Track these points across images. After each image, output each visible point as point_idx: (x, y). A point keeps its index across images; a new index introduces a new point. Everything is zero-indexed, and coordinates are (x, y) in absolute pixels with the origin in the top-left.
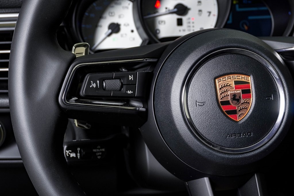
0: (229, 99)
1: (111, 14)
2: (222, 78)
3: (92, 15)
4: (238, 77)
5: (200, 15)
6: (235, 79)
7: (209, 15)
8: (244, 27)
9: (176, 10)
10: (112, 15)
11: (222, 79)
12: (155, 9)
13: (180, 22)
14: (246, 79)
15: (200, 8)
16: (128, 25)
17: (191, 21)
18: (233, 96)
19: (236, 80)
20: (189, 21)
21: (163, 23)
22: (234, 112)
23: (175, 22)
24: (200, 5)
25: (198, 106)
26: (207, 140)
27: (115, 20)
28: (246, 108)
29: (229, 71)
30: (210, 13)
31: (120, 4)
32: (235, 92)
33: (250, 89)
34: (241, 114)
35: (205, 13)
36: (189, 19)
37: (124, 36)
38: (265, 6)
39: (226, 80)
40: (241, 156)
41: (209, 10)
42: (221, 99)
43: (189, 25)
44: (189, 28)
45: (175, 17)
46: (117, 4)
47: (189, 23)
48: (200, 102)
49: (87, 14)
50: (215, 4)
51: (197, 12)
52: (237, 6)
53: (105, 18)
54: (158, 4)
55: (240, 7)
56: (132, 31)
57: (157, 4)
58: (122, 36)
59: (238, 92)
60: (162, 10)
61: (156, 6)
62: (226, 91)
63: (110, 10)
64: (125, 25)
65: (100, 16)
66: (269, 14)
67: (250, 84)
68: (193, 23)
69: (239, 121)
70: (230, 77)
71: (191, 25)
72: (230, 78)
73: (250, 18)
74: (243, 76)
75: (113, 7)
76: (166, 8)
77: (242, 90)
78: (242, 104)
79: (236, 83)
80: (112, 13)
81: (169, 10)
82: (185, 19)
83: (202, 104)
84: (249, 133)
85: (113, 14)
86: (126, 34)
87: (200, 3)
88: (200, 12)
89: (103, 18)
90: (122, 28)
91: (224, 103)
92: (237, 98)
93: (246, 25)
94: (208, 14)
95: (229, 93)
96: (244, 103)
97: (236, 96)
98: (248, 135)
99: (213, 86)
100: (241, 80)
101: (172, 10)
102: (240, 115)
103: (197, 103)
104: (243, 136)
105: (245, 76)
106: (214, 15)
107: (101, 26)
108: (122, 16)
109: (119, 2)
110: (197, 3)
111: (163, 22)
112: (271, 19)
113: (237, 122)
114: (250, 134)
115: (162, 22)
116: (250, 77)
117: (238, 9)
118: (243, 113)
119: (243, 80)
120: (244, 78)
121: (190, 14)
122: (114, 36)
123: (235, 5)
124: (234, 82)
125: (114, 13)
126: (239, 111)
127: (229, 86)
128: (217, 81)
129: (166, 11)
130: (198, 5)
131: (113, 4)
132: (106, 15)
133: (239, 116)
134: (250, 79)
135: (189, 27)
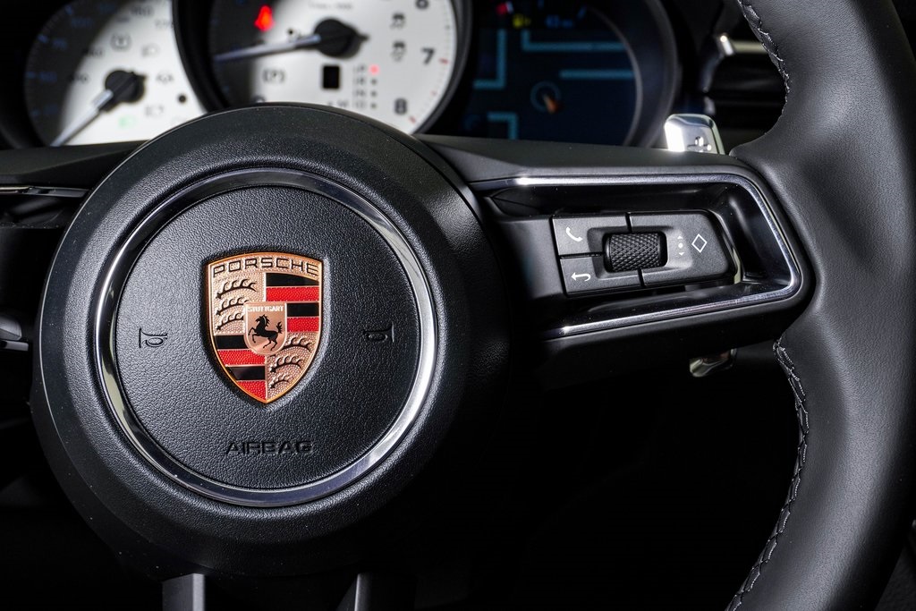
0: (244, 328)
1: (117, 43)
2: (227, 263)
3: (60, 43)
4: (281, 263)
5: (398, 58)
6: (271, 266)
7: (427, 61)
8: (542, 103)
9: (316, 39)
10: (121, 44)
11: (227, 267)
12: (254, 33)
13: (331, 79)
14: (308, 268)
15: (399, 35)
16: (171, 78)
17: (368, 75)
18: (257, 320)
19: (275, 270)
20: (360, 75)
21: (278, 78)
22: (258, 374)
23: (317, 77)
24: (401, 26)
25: (143, 345)
26: (167, 455)
27: (129, 61)
28: (297, 364)
29: (253, 243)
30: (431, 52)
31: (149, 12)
32: (267, 308)
33: (318, 304)
34: (279, 381)
35: (414, 54)
36: (362, 68)
37: (157, 111)
38: (615, 39)
39: (240, 269)
40: (266, 515)
41: (429, 45)
42: (219, 328)
43: (361, 87)
44: (360, 98)
45: (316, 61)
46: (139, 11)
47: (362, 81)
48: (152, 335)
49: (42, 38)
50: (448, 27)
51: (390, 49)
52: (526, 35)
53: (101, 53)
54: (265, 19)
55: (534, 39)
56: (182, 99)
57: (262, 16)
58: (148, 112)
59: (276, 309)
60: (278, 36)
61: (260, 23)
62: (237, 304)
63: (118, 29)
64: (159, 78)
65: (83, 48)
66: (629, 66)
67: (320, 286)
68: (374, 82)
69: (269, 403)
70: (254, 262)
71: (368, 87)
72: (255, 265)
73: (566, 74)
74: (299, 260)
75: (125, 20)
76: (291, 32)
77: (288, 304)
78: (285, 348)
79: (273, 279)
80: (121, 40)
81: (300, 38)
82: (347, 67)
83: (158, 341)
84: (301, 442)
85: (125, 43)
86: (161, 108)
87: (399, 21)
88: (400, 50)
89: (92, 53)
90: (151, 86)
91: (225, 342)
92: (270, 327)
93: (553, 99)
94: (425, 56)
95: (245, 310)
96: (292, 345)
97: (268, 320)
98: (298, 451)
99: (196, 285)
100: (289, 272)
101: (308, 37)
102: (275, 383)
103: (144, 338)
104: (280, 452)
105: (306, 261)
106: (444, 61)
107: (85, 79)
108: (153, 51)
109: (144, 5)
110: (390, 21)
111: (279, 75)
112: (632, 82)
113: (263, 405)
114: (304, 447)
115: (275, 75)
116: (320, 266)
117: (527, 45)
118: (287, 378)
119: (298, 271)
120: (302, 266)
121: (366, 53)
122: (124, 110)
123: (519, 30)
124: (265, 275)
125: (129, 39)
126: (274, 370)
127: (249, 287)
128: (211, 269)
129: (290, 42)
130: (394, 26)
131: (128, 13)
132: (105, 44)
133: (273, 386)
134: (320, 272)
135: (362, 93)
